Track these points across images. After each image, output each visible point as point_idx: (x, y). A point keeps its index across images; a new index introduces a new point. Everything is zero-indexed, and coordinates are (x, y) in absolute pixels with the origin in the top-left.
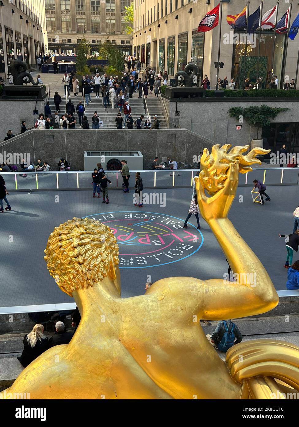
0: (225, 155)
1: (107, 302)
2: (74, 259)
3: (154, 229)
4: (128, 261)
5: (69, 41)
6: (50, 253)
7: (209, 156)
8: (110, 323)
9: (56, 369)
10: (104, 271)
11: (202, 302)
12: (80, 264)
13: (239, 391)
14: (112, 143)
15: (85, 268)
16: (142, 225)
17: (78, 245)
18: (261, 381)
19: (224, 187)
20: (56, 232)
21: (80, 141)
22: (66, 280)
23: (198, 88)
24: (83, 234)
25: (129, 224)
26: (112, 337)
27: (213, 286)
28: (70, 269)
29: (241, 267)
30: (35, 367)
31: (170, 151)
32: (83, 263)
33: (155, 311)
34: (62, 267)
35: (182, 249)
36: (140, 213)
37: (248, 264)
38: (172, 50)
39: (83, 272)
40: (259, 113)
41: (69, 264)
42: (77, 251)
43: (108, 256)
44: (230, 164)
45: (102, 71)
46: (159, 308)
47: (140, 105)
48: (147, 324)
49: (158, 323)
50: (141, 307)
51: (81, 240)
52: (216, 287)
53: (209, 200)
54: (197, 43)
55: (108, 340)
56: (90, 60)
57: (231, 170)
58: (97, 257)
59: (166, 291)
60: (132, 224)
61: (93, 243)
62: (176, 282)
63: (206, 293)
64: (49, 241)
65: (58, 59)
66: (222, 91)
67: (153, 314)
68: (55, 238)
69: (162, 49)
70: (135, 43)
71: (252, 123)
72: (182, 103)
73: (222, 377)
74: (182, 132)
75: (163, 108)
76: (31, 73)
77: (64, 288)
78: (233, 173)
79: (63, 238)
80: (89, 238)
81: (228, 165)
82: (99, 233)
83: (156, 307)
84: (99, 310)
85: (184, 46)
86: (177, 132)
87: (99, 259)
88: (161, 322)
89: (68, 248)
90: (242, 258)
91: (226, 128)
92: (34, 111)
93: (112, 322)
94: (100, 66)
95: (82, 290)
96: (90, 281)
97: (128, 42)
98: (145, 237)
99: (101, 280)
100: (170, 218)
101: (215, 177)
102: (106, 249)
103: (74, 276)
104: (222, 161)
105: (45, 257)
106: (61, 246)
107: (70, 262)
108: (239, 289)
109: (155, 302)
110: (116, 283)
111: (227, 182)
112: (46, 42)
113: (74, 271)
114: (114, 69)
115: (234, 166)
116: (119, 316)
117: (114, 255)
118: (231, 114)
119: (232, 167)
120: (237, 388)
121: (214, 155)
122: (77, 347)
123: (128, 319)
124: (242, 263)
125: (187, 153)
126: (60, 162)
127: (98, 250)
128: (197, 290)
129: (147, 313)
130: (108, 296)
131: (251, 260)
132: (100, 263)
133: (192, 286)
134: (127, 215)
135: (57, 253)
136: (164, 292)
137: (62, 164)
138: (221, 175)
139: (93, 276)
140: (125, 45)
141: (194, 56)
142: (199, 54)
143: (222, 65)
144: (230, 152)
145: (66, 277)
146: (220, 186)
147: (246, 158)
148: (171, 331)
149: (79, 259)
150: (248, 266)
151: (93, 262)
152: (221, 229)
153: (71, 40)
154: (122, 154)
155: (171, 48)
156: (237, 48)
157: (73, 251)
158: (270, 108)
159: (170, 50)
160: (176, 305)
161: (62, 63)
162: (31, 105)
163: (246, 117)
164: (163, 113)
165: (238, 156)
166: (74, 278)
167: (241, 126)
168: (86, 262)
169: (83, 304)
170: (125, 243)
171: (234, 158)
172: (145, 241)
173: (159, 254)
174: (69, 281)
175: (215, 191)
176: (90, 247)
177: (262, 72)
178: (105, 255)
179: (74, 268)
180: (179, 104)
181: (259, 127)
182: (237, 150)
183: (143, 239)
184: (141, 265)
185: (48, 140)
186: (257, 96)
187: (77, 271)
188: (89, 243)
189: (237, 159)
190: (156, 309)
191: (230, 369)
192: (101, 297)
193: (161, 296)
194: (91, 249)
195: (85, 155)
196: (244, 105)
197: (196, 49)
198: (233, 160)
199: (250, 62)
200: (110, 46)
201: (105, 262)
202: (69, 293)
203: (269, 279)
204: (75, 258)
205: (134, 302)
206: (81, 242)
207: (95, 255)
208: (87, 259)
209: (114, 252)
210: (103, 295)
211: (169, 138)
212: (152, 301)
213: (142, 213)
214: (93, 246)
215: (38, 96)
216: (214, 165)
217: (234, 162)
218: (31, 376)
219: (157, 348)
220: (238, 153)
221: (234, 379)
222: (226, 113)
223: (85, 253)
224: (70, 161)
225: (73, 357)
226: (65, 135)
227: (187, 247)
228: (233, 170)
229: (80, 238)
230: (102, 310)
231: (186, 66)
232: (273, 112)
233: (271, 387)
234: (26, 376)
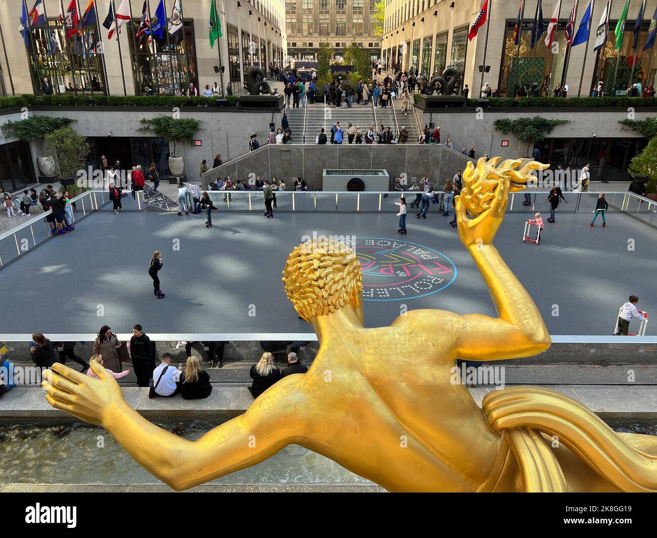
0: (493, 170)
1: (349, 331)
2: (314, 283)
3: (399, 259)
4: (368, 292)
5: (311, 44)
6: (289, 274)
7: (473, 171)
8: (351, 353)
9: (293, 398)
10: (346, 297)
11: (458, 339)
12: (320, 288)
13: (497, 442)
14: (354, 160)
15: (325, 292)
16: (385, 254)
17: (319, 267)
18: (524, 432)
19: (489, 208)
20: (295, 253)
21: (319, 158)
22: (304, 304)
23: (458, 96)
24: (324, 255)
25: (370, 252)
26: (354, 369)
27: (472, 321)
28: (309, 292)
29: (507, 302)
30: (270, 395)
31: (421, 170)
32: (323, 288)
33: (402, 344)
34: (301, 290)
35: (430, 282)
36: (384, 240)
37: (515, 298)
38: (429, 54)
39: (323, 296)
40: (531, 126)
41: (309, 287)
42: (317, 274)
43: (350, 282)
44: (499, 181)
45: (346, 79)
46: (407, 342)
47: (388, 117)
48: (393, 358)
49: (405, 358)
50: (386, 339)
51: (322, 262)
52: (475, 323)
53: (471, 223)
54: (459, 43)
55: (349, 372)
56: (332, 66)
57: (500, 187)
58: (339, 281)
59: (415, 324)
60: (373, 252)
61: (335, 266)
62: (427, 315)
63: (462, 329)
64: (288, 261)
65: (298, 65)
66: (487, 100)
67: (400, 348)
68: (294, 258)
69: (416, 52)
70: (385, 46)
71: (522, 138)
72: (437, 114)
73: (477, 424)
74: (437, 148)
75: (415, 120)
76: (268, 81)
77: (302, 313)
78: (502, 192)
79: (302, 259)
80: (331, 261)
81: (496, 182)
82: (341, 256)
83: (403, 341)
84: (340, 339)
85: (443, 47)
86: (430, 148)
87: (341, 283)
88: (409, 357)
89: (308, 270)
90: (508, 291)
91: (490, 144)
92: (270, 124)
93: (353, 353)
94: (344, 73)
95: (321, 316)
96: (330, 307)
97: (377, 44)
98: (388, 267)
99: (343, 307)
100: (418, 247)
101: (480, 196)
102: (348, 274)
103: (313, 300)
104: (490, 176)
105: (284, 279)
106: (300, 268)
107: (310, 285)
108: (503, 327)
109: (403, 335)
110: (358, 311)
111: (494, 201)
112: (285, 47)
113: (314, 296)
114: (359, 76)
115: (504, 183)
116: (362, 347)
117: (357, 281)
118: (496, 127)
119: (502, 184)
120: (495, 439)
121: (480, 170)
122: (315, 378)
123: (371, 351)
124: (508, 296)
125: (441, 173)
126: (296, 181)
127: (340, 274)
128: (452, 325)
129: (394, 346)
130: (350, 325)
131: (519, 293)
132: (342, 288)
133: (447, 320)
134: (368, 241)
135: (296, 274)
136: (413, 325)
137: (299, 183)
138: (487, 194)
139: (334, 302)
140: (373, 48)
141: (454, 59)
142: (460, 56)
143: (488, 69)
144: (500, 166)
145: (305, 302)
146: (485, 206)
147: (519, 175)
148: (420, 368)
149: (319, 283)
150: (515, 301)
151: (334, 287)
152: (484, 256)
153: (312, 43)
154: (366, 172)
155: (427, 51)
156: (507, 48)
157: (313, 273)
158: (545, 120)
159: (425, 52)
160: (427, 340)
161: (302, 69)
162: (267, 117)
163: (515, 130)
164: (414, 125)
165: (509, 171)
166: (314, 302)
167: (508, 141)
168: (327, 287)
169: (322, 331)
170: (366, 272)
171: (504, 173)
172: (388, 271)
173: (403, 287)
174: (309, 305)
175: (479, 212)
176: (332, 270)
177: (537, 77)
178: (348, 280)
179: (313, 292)
180: (434, 115)
181: (530, 143)
182: (508, 164)
183: (386, 269)
184: (383, 298)
185: (285, 157)
186: (529, 106)
187: (317, 295)
188: (330, 266)
189: (508, 175)
190: (403, 342)
191: (487, 417)
192: (342, 325)
193: (410, 329)
194: (333, 272)
195: (324, 174)
196: (513, 117)
197: (456, 51)
198: (502, 176)
199: (523, 65)
200: (356, 50)
201: (347, 287)
202: (308, 319)
203: (540, 317)
204: (316, 281)
205: (379, 333)
206: (322, 264)
207: (336, 279)
208: (327, 284)
209: (358, 277)
210: (344, 324)
211: (420, 154)
212: (400, 334)
213: (385, 240)
214: (334, 269)
215: (275, 107)
216: (479, 181)
217: (503, 178)
218: (266, 404)
219: (403, 385)
220: (509, 168)
221: (492, 427)
222: (490, 126)
223: (326, 276)
224: (308, 181)
225: (310, 387)
226: (303, 150)
227: (436, 281)
228: (502, 188)
229: (321, 259)
230: (343, 339)
231: (445, 71)
232: (548, 125)
233: (536, 441)
234: (261, 403)
